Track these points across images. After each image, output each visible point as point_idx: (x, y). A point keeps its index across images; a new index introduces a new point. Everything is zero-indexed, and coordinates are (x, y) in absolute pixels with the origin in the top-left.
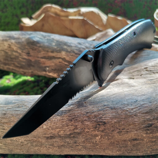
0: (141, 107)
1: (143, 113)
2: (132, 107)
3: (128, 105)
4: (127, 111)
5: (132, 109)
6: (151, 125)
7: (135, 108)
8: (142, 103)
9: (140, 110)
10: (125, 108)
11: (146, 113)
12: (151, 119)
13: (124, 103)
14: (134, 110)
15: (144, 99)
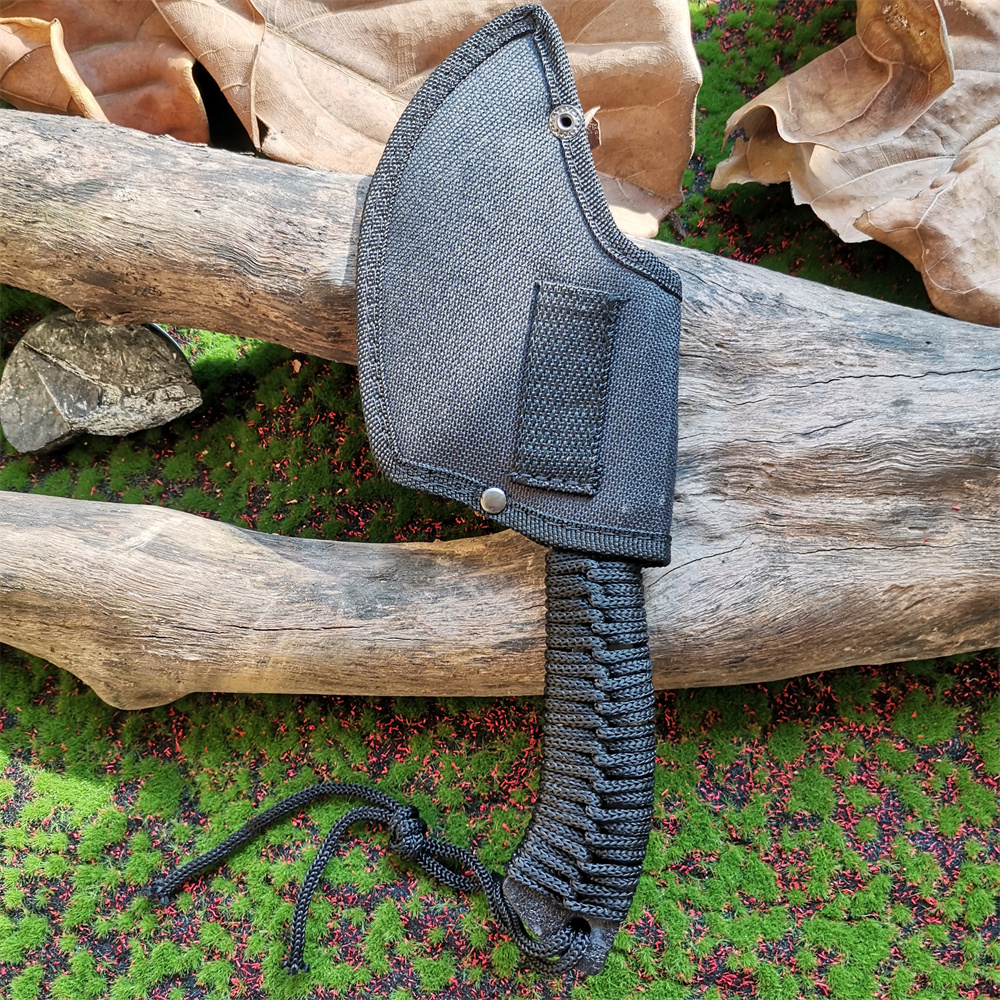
0: (725, 626)
1: (729, 640)
2: (705, 627)
3: (694, 620)
4: (692, 636)
5: (703, 632)
6: (743, 659)
7: (710, 629)
8: (730, 615)
9: (722, 634)
10: (687, 630)
11: (735, 639)
12: (747, 648)
13: (684, 614)
14: (707, 633)
15: (739, 601)
